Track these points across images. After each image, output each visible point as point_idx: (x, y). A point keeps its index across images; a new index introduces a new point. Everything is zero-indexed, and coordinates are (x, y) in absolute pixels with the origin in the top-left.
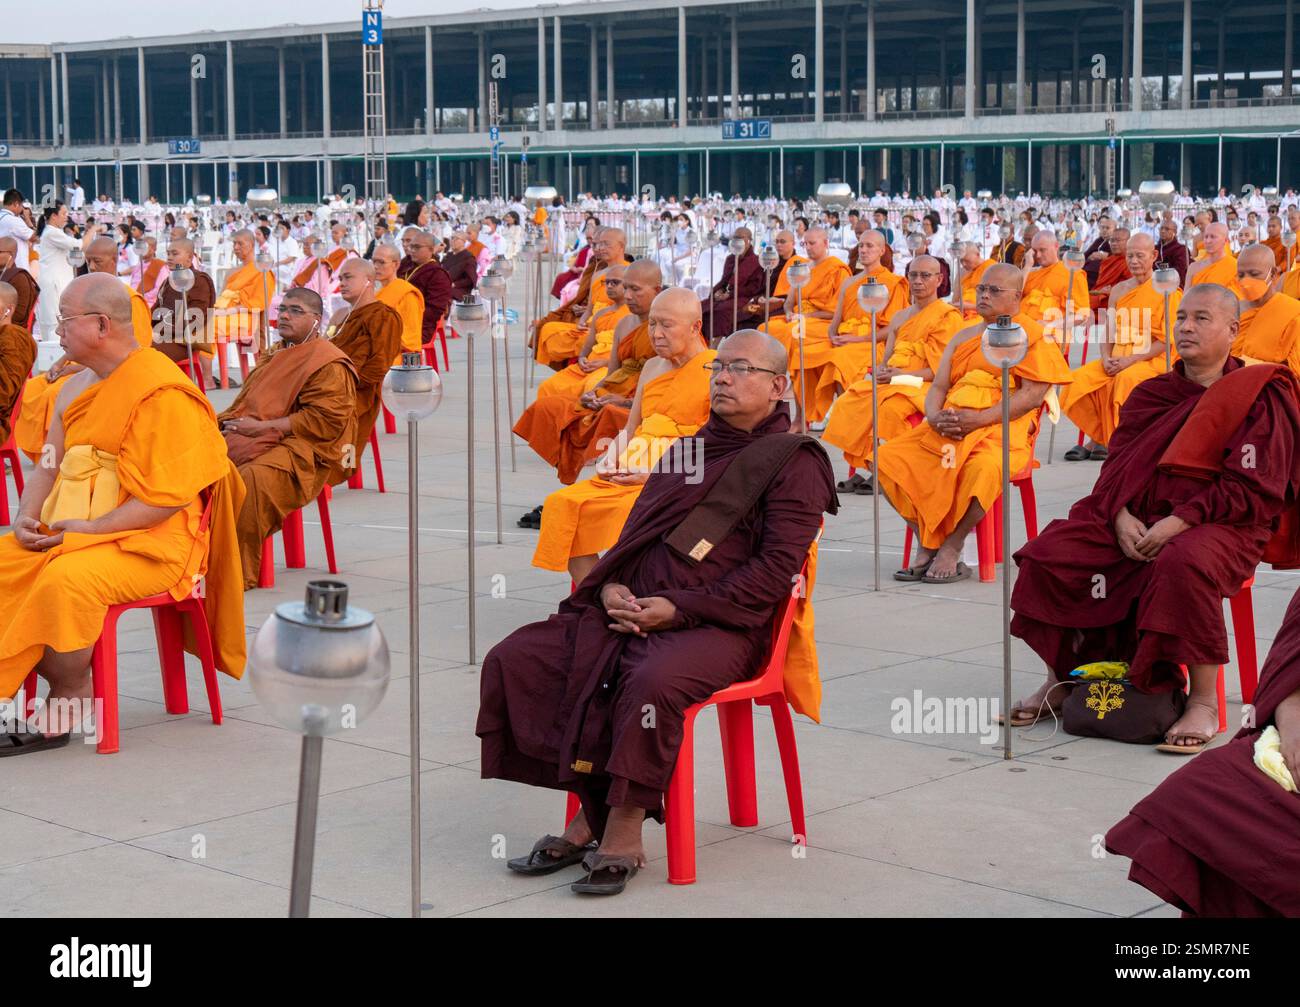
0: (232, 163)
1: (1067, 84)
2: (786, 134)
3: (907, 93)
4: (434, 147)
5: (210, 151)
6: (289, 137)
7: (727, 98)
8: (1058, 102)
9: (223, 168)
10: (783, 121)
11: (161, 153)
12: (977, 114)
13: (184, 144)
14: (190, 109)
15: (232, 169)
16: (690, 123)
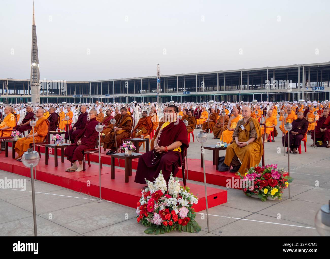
0: (114, 97)
1: (230, 87)
2: (192, 93)
3: (208, 88)
4: (142, 95)
5: (111, 96)
6: (122, 94)
7: (183, 88)
8: (229, 89)
9: (113, 98)
10: (191, 92)
11: (104, 96)
12: (219, 91)
13: (107, 95)
14: (108, 90)
15: (114, 98)
16: (178, 92)
